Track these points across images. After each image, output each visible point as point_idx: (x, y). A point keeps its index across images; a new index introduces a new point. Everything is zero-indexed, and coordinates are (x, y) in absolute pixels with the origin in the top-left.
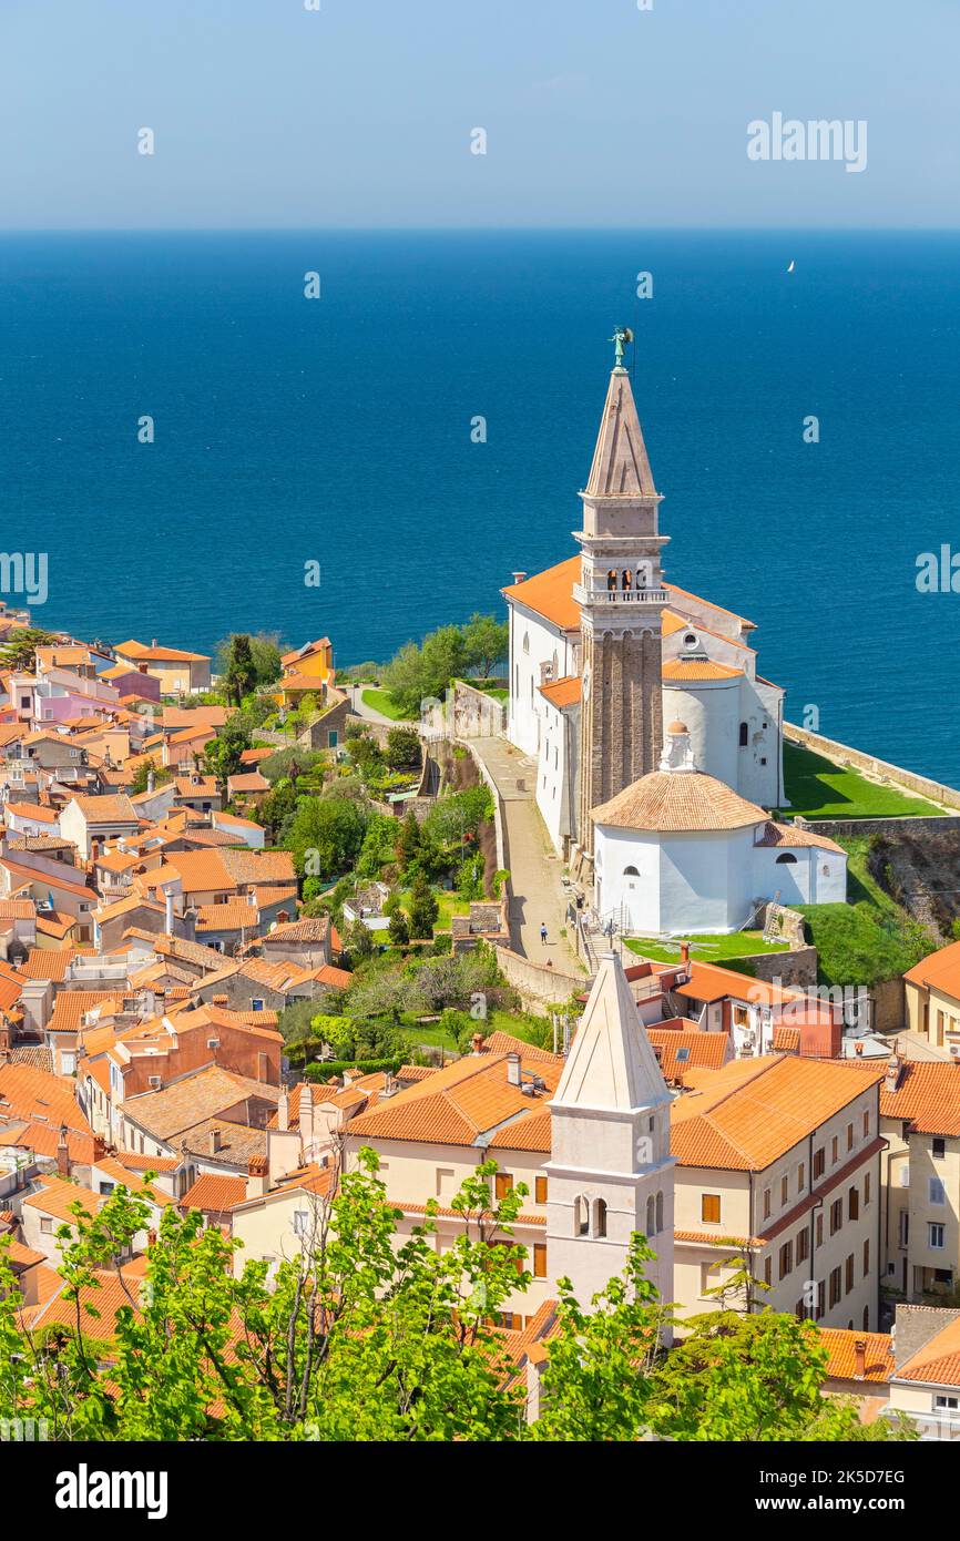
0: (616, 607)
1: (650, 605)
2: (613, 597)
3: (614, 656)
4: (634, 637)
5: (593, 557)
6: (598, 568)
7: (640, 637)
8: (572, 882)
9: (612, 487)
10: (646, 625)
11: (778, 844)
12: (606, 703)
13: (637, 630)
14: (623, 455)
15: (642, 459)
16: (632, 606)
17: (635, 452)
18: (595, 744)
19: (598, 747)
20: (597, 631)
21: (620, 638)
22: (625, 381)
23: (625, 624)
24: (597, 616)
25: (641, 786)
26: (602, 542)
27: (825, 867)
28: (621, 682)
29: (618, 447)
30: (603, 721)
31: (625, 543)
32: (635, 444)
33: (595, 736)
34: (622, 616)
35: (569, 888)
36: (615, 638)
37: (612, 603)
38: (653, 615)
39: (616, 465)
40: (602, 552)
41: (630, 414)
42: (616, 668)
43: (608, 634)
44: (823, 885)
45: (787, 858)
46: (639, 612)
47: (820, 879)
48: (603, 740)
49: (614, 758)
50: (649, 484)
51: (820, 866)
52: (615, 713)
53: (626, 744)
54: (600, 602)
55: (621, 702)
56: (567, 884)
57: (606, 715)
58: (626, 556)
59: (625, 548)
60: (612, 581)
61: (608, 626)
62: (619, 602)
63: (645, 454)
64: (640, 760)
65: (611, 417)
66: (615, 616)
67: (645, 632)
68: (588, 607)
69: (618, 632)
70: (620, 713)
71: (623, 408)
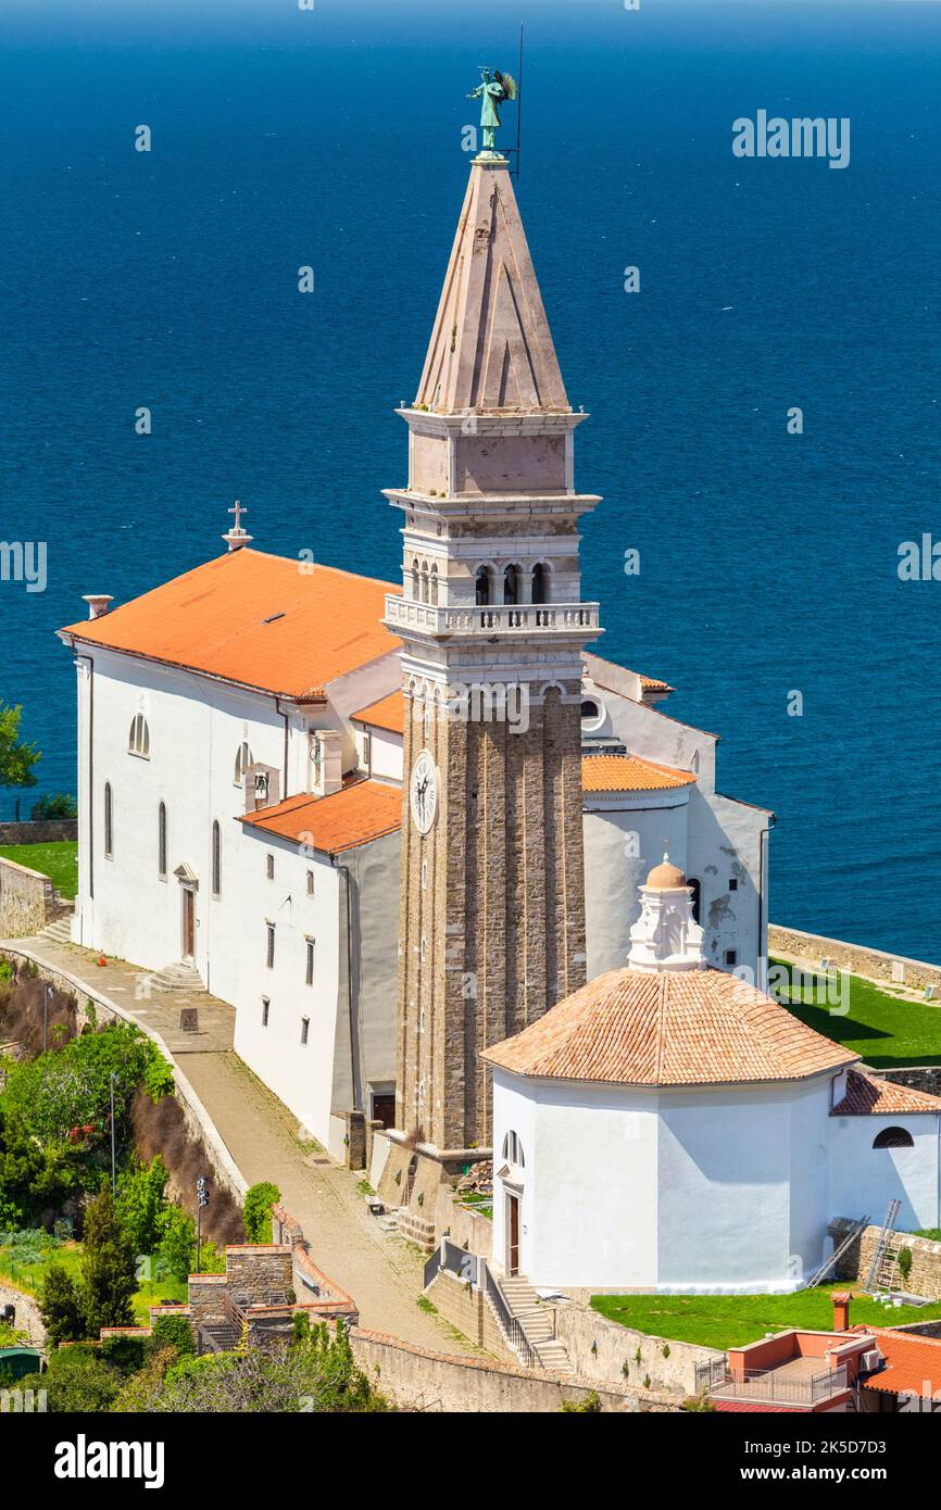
0: (494, 640)
1: (561, 636)
2: (486, 619)
5: (445, 538)
6: (457, 559)
7: (539, 700)
8: (388, 1206)
9: (482, 395)
10: (553, 675)
11: (873, 1111)
12: (472, 834)
13: (533, 686)
14: (502, 330)
15: (540, 338)
16: (526, 638)
17: (526, 322)
18: (451, 920)
19: (458, 927)
22: (503, 178)
23: (510, 674)
24: (455, 658)
25: (572, 1011)
26: (466, 506)
28: (502, 792)
29: (492, 314)
30: (465, 873)
31: (512, 507)
32: (525, 309)
33: (450, 903)
34: (505, 657)
35: (387, 1219)
37: (486, 631)
38: (565, 657)
39: (489, 348)
40: (464, 526)
41: (513, 247)
42: (491, 761)
45: (893, 1137)
46: (538, 649)
48: (466, 911)
49: (488, 949)
50: (556, 391)
52: (488, 858)
53: (512, 919)
54: (465, 628)
55: (501, 833)
56: (378, 1211)
57: (471, 860)
58: (512, 534)
59: (511, 518)
60: (483, 587)
62: (501, 628)
63: (545, 328)
64: (539, 949)
65: (476, 252)
66: (490, 658)
67: (549, 689)
68: (440, 639)
70: (500, 856)
71: (500, 235)
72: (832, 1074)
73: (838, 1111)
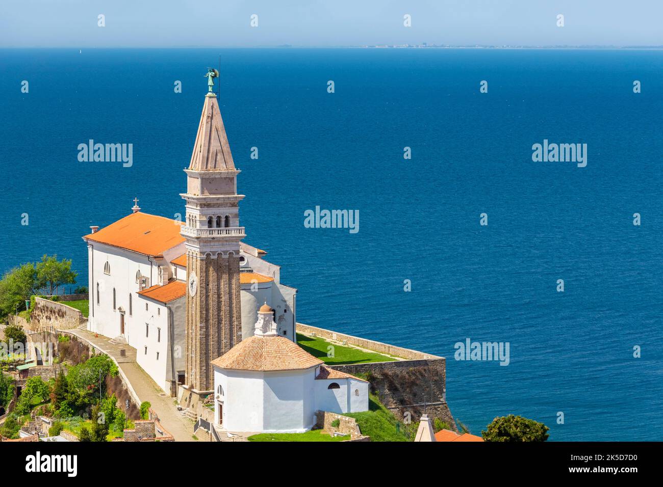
0: (213, 238)
1: (233, 237)
2: (211, 232)
3: (211, 269)
4: (223, 256)
5: (199, 208)
6: (202, 214)
7: (227, 256)
8: (183, 408)
9: (209, 165)
10: (231, 249)
11: (329, 377)
12: (207, 296)
13: (225, 252)
14: (215, 145)
15: (226, 148)
16: (223, 238)
17: (222, 143)
18: (201, 322)
19: (203, 324)
20: (202, 253)
21: (215, 257)
22: (215, 101)
23: (218, 248)
24: (202, 244)
25: (237, 349)
26: (205, 199)
27: (356, 391)
28: (216, 284)
29: (212, 141)
30: (205, 308)
31: (218, 199)
32: (222, 140)
33: (201, 317)
34: (217, 243)
35: (184, 412)
36: (212, 257)
37: (211, 236)
38: (235, 243)
39: (211, 151)
40: (204, 205)
41: (218, 121)
42: (212, 274)
43: (208, 255)
44: (355, 402)
45: (334, 386)
46: (226, 241)
47: (353, 398)
48: (206, 320)
49: (212, 331)
50: (231, 164)
51: (353, 391)
52: (212, 304)
53: (219, 322)
54: (205, 235)
55: (216, 296)
56: (181, 409)
57: (207, 304)
58: (218, 207)
59: (218, 202)
60: (210, 222)
61: (208, 250)
62: (215, 235)
63: (228, 145)
64: (228, 331)
65: (207, 123)
66: (212, 244)
67: (230, 253)
68: (197, 238)
69: (214, 253)
70: (216, 303)
71: (214, 118)
72: (315, 367)
73: (317, 378)
